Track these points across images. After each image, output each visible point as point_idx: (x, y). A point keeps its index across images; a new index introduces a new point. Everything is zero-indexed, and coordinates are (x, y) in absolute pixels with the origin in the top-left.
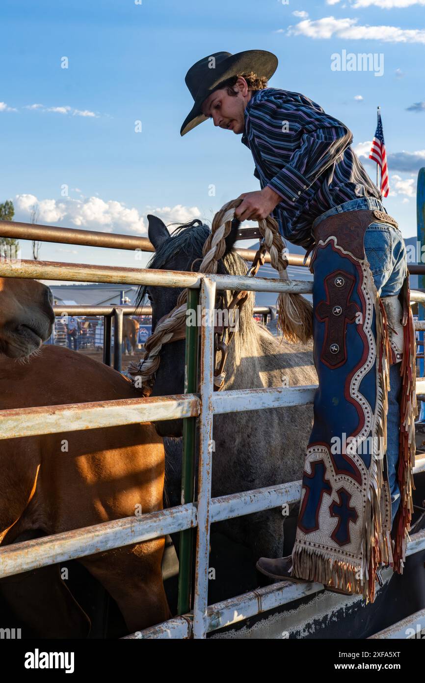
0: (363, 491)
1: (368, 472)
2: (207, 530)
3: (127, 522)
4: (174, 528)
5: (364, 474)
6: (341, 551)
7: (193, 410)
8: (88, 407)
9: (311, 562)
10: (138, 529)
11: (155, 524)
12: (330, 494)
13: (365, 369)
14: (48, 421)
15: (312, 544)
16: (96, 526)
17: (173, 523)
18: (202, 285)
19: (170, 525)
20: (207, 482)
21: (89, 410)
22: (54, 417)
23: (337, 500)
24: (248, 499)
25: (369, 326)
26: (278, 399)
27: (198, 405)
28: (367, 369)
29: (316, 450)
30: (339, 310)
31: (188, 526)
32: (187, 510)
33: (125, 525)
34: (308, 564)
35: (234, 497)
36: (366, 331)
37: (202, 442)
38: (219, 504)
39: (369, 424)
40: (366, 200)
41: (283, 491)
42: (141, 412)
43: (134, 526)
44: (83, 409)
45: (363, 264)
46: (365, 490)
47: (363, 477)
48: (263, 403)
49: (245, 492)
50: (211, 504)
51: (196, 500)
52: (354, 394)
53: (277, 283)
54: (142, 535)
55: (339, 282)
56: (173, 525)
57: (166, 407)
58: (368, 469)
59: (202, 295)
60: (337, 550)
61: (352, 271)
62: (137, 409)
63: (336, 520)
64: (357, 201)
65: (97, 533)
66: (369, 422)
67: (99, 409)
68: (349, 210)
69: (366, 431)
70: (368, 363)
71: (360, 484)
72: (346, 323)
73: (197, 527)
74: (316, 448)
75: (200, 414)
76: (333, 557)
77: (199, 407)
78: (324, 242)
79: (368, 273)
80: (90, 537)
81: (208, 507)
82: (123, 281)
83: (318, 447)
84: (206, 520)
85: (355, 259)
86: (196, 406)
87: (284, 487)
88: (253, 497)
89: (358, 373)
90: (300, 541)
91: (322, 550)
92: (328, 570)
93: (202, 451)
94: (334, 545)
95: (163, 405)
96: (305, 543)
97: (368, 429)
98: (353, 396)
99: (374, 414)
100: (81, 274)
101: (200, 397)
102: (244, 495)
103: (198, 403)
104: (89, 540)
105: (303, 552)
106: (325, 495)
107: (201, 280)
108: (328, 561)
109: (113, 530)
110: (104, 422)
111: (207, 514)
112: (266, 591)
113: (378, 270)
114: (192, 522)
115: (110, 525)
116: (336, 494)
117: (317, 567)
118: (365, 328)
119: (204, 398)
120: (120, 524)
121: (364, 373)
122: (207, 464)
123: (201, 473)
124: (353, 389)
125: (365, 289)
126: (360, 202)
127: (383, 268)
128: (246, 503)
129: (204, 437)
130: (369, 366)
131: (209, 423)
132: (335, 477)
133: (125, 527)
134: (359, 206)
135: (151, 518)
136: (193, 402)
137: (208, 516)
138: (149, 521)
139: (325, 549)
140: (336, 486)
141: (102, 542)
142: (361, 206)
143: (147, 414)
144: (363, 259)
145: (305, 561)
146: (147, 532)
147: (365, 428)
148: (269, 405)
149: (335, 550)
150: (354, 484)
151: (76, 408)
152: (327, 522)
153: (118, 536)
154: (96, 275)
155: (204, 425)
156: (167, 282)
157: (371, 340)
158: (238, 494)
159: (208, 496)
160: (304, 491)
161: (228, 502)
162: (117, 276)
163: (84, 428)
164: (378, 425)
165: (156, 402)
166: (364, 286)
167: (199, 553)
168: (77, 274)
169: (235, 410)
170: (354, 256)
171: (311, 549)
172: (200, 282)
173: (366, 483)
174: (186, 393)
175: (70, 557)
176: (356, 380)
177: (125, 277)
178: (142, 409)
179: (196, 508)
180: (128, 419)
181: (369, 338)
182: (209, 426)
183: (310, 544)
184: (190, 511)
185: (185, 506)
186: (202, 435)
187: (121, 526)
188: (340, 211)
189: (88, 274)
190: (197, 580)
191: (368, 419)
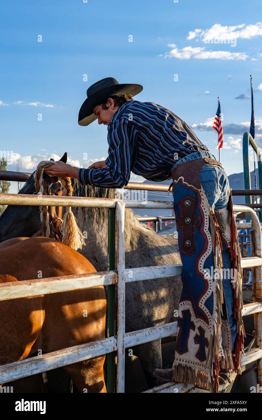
0: (210, 328)
1: (212, 317)
2: (123, 352)
3: (75, 349)
4: (104, 352)
5: (210, 318)
6: (202, 365)
7: (113, 280)
8: (51, 280)
9: (184, 372)
10: (82, 353)
11: (92, 350)
12: (194, 330)
13: (206, 254)
14: (27, 289)
15: (184, 361)
16: (57, 351)
17: (103, 349)
18: (117, 206)
19: (101, 350)
20: (122, 324)
21: (52, 282)
22: (31, 287)
23: (199, 334)
24: (147, 333)
25: (207, 228)
26: (163, 273)
27: (116, 277)
28: (208, 255)
29: (185, 304)
30: (189, 220)
31: (112, 350)
32: (111, 341)
33: (74, 351)
34: (182, 372)
35: (139, 332)
36: (205, 231)
37: (119, 299)
38: (130, 337)
39: (211, 288)
40: (199, 153)
41: (168, 327)
42: (82, 282)
43: (79, 351)
44: (47, 282)
45: (200, 191)
46: (211, 328)
47: (209, 320)
48: (155, 275)
49: (145, 329)
50: (125, 337)
51: (116, 334)
52: (201, 270)
53: (161, 203)
54: (84, 356)
55: (187, 203)
56: (103, 350)
57: (97, 279)
58: (212, 315)
59: (117, 212)
60: (200, 364)
61: (194, 196)
62: (80, 281)
63: (198, 346)
64: (194, 154)
65: (57, 356)
66: (211, 286)
67: (57, 281)
68: (190, 160)
69: (209, 292)
70: (208, 250)
71: (208, 324)
72: (193, 228)
73: (117, 351)
74: (185, 302)
75: (117, 283)
76: (197, 368)
77: (117, 279)
78: (177, 180)
79: (204, 197)
80: (53, 359)
81: (123, 338)
82: (70, 205)
83: (186, 301)
84: (122, 346)
85: (196, 189)
86: (115, 278)
87: (169, 325)
88: (150, 332)
89: (203, 257)
90: (177, 359)
91: (190, 364)
92: (194, 376)
93: (119, 305)
94: (198, 361)
95: (95, 278)
96: (180, 360)
97: (210, 291)
98: (200, 271)
99: (214, 281)
100: (45, 202)
101: (117, 273)
102: (145, 330)
103: (116, 276)
104: (52, 360)
105: (179, 365)
106: (191, 331)
107: (116, 203)
108: (194, 371)
109: (67, 354)
110: (60, 289)
111: (123, 343)
112: (160, 388)
113: (210, 194)
114: (114, 348)
115: (65, 351)
116: (198, 330)
117: (188, 374)
118: (205, 230)
119: (120, 273)
120: (71, 350)
121: (206, 257)
122: (122, 313)
123: (119, 318)
124: (200, 267)
125: (203, 206)
126: (195, 154)
127: (214, 192)
128: (146, 336)
129: (120, 296)
130: (209, 252)
131: (123, 288)
132: (196, 320)
133: (74, 352)
134: (195, 157)
135: (90, 346)
136: (113, 276)
137: (123, 344)
138: (88, 348)
139: (192, 363)
140: (197, 325)
141: (60, 361)
142: (196, 157)
143: (86, 283)
144: (200, 188)
145: (180, 371)
146: (87, 355)
147: (209, 290)
148: (158, 276)
149: (198, 364)
150: (205, 324)
151: (43, 281)
152: (193, 347)
153: (70, 357)
154: (54, 202)
155: (120, 289)
156: (96, 205)
157: (209, 236)
158: (141, 330)
159: (123, 332)
160: (179, 328)
161: (135, 335)
162: (66, 202)
163: (49, 293)
164: (217, 288)
165: (91, 276)
166: (203, 205)
167: (119, 366)
168: (43, 202)
169: (138, 280)
170: (195, 187)
171: (184, 363)
172: (115, 204)
173: (211, 323)
174: (109, 270)
175: (42, 371)
176: (201, 261)
177: (71, 203)
178: (83, 280)
179: (116, 339)
180: (75, 287)
181: (208, 236)
182: (123, 290)
183: (183, 361)
184: (113, 341)
185: (110, 338)
186: (119, 295)
187: (72, 351)
188: (184, 161)
189: (49, 201)
190: (118, 383)
191: (211, 285)
